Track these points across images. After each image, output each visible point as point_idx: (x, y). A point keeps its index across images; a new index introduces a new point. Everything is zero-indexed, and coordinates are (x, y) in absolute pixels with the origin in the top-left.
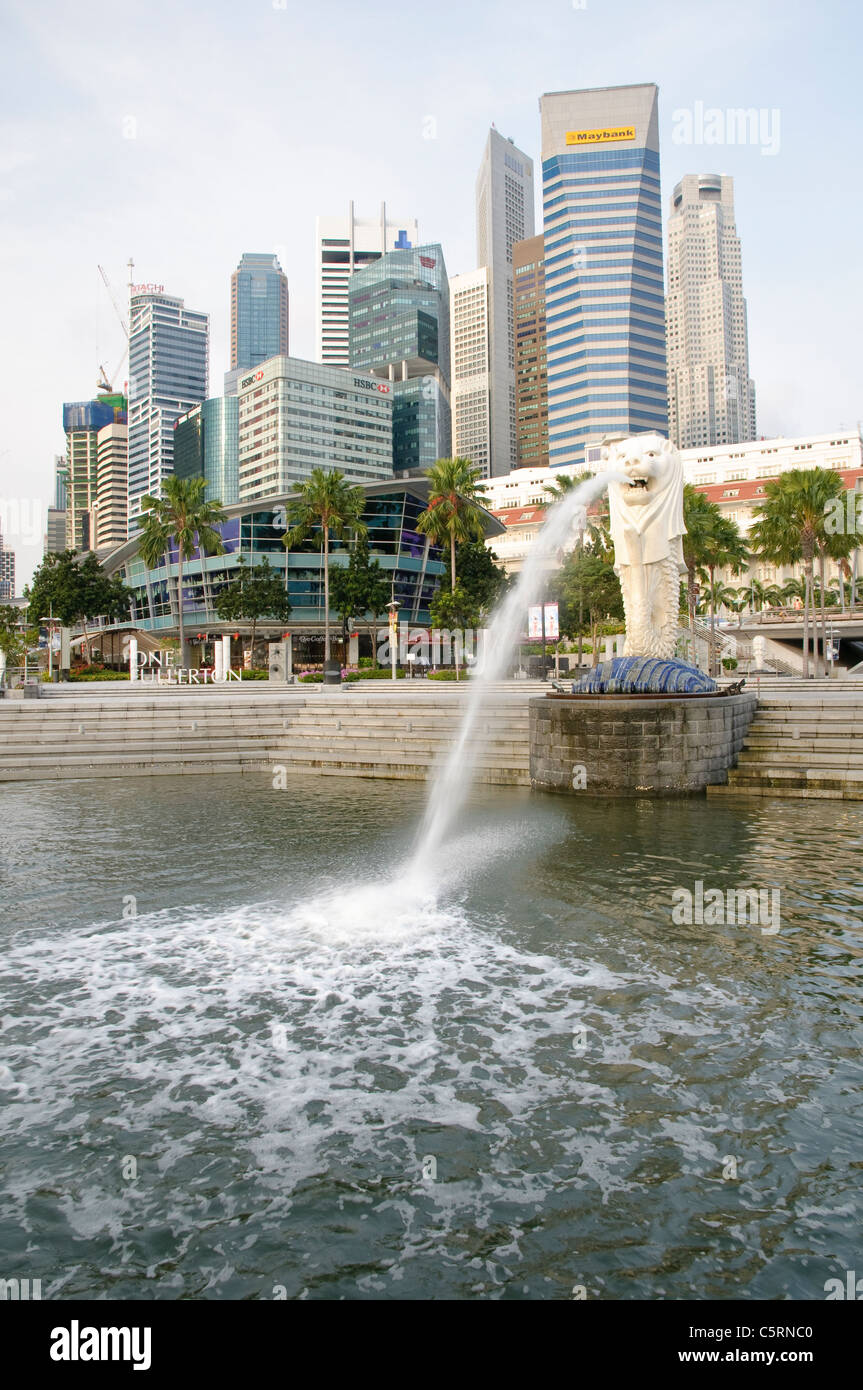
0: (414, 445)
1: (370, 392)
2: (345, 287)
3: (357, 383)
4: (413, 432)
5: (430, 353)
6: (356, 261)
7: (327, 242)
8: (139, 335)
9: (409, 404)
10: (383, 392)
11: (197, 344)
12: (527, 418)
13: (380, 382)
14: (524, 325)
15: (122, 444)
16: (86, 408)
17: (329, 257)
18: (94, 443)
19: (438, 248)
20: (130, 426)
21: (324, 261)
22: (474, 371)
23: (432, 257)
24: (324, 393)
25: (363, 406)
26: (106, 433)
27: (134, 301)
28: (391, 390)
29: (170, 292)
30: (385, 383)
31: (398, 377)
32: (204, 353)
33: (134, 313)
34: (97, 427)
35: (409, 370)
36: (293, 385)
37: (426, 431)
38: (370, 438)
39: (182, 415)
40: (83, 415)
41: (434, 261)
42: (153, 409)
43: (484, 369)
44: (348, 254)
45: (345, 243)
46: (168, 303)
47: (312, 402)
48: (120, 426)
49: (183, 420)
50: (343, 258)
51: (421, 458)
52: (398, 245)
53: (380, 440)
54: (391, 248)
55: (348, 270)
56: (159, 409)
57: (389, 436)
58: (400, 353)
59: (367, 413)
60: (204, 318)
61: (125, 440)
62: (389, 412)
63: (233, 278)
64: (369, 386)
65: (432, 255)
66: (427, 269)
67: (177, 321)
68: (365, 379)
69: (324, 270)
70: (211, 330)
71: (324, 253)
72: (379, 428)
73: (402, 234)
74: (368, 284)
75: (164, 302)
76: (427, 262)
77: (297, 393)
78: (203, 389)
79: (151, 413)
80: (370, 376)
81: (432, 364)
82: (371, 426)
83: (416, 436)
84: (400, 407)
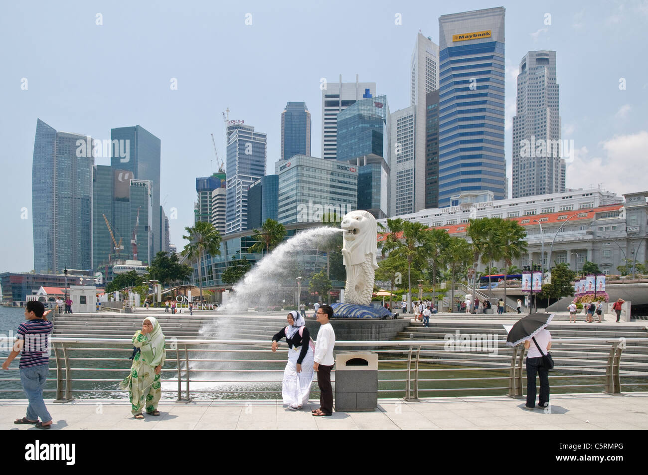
0: (369, 198)
1: (346, 172)
2: (336, 119)
3: (339, 167)
4: (368, 191)
5: (378, 151)
6: (342, 105)
7: (327, 96)
8: (231, 145)
9: (367, 177)
10: (353, 171)
11: (260, 148)
12: (431, 183)
13: (351, 166)
14: (432, 135)
15: (223, 197)
16: (207, 180)
17: (328, 104)
18: (210, 197)
19: (384, 97)
20: (227, 189)
21: (325, 106)
22: (407, 159)
23: (381, 102)
24: (321, 173)
25: (342, 179)
26: (216, 192)
27: (229, 128)
28: (357, 171)
29: (247, 124)
30: (354, 167)
31: (361, 164)
32: (264, 153)
33: (229, 134)
34: (212, 190)
35: (368, 160)
36: (305, 169)
37: (375, 191)
38: (344, 194)
39: (252, 184)
40: (206, 184)
41: (382, 104)
42: (238, 181)
43: (412, 158)
44: (338, 101)
45: (337, 96)
46: (246, 129)
47: (315, 177)
48: (222, 189)
49: (252, 186)
50: (336, 104)
51: (373, 204)
52: (365, 96)
53: (350, 195)
54: (361, 98)
55: (338, 110)
56: (241, 181)
57: (356, 193)
58: (363, 152)
59: (344, 182)
60: (264, 136)
61: (225, 195)
62: (356, 181)
63: (283, 114)
64: (345, 169)
65: (381, 101)
66: (378, 109)
67: (250, 138)
68: (343, 165)
69: (326, 110)
70: (267, 141)
71: (325, 101)
72: (350, 189)
73: (367, 91)
74: (347, 117)
75: (244, 129)
76: (379, 105)
77: (308, 173)
78: (263, 171)
79: (237, 183)
80: (347, 164)
81: (379, 157)
82: (346, 189)
83: (371, 193)
84: (362, 179)
